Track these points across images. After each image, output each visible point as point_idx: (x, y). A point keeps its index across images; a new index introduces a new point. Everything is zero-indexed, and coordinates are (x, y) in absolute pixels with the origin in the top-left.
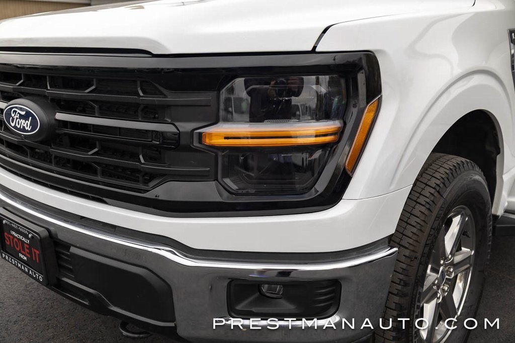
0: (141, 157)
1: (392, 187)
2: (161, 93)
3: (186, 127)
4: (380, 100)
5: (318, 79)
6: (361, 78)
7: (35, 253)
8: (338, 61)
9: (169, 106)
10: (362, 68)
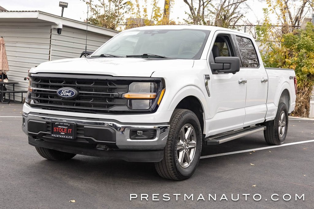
0: (107, 101)
1: (169, 110)
2: (114, 85)
3: (121, 93)
4: (165, 89)
5: (151, 83)
6: (161, 83)
7: (70, 130)
8: (155, 79)
9: (116, 88)
10: (161, 81)
